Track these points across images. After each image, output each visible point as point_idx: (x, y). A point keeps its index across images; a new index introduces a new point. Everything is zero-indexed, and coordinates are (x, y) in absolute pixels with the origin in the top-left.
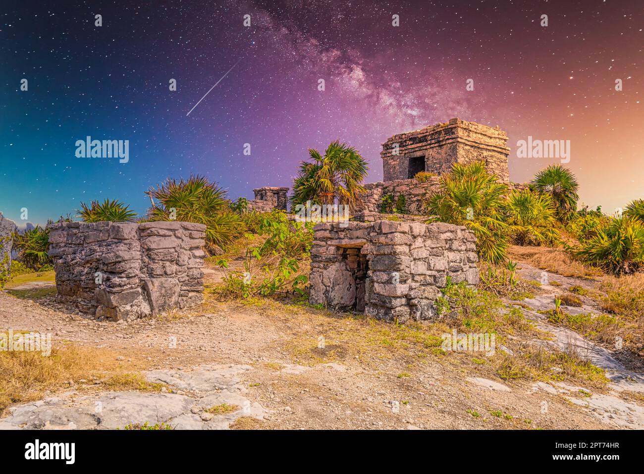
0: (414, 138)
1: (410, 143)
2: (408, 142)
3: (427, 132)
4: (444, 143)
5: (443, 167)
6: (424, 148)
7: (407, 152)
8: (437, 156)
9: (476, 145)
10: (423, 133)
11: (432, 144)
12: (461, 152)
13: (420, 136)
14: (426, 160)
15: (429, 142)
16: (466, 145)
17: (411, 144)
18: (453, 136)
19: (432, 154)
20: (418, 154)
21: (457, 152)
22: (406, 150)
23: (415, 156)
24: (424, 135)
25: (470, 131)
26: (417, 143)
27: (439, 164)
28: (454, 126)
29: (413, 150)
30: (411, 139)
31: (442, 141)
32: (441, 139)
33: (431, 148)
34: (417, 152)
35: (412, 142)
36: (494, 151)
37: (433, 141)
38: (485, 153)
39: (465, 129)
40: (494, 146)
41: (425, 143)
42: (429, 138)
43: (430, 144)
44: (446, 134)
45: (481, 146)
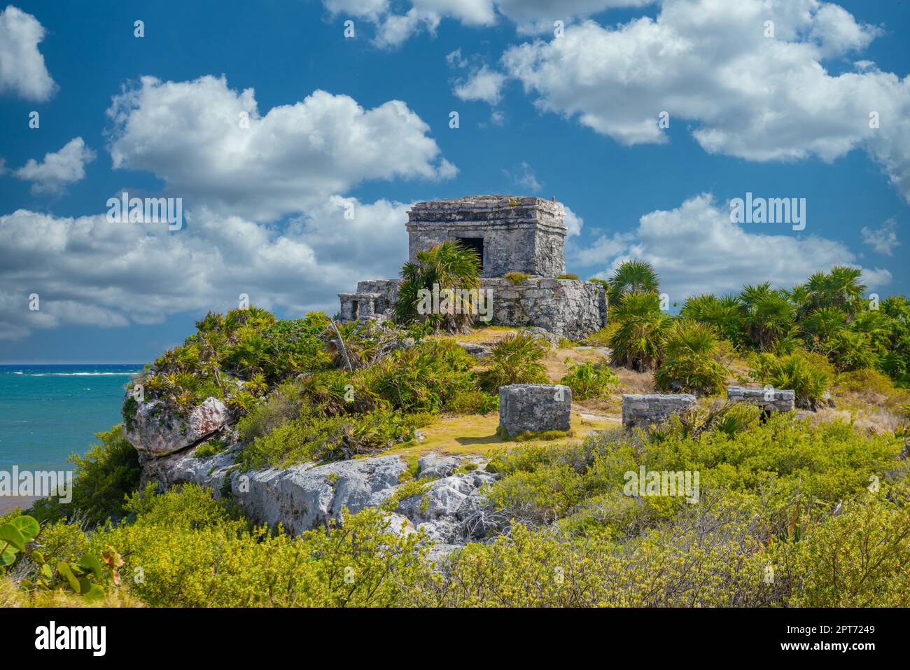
0: (465, 212)
1: (458, 218)
2: (454, 216)
3: (486, 208)
4: (516, 226)
5: (512, 257)
6: (483, 228)
7: (454, 229)
8: (502, 242)
9: (547, 229)
10: (482, 208)
11: (497, 225)
12: (537, 240)
13: (475, 211)
14: (484, 244)
15: (492, 222)
16: (541, 230)
17: (460, 220)
18: (530, 220)
19: (493, 237)
20: (472, 234)
21: (534, 241)
22: (451, 226)
23: (466, 237)
24: (483, 211)
25: (543, 211)
26: (470, 220)
27: (506, 253)
28: (531, 207)
29: (463, 229)
30: (459, 213)
31: (513, 224)
32: (511, 221)
33: (493, 230)
34: (469, 232)
35: (461, 217)
36: (557, 233)
37: (498, 222)
38: (551, 237)
39: (540, 210)
40: (558, 228)
41: (483, 223)
42: (491, 216)
43: (494, 225)
44: (517, 215)
45: (551, 230)
